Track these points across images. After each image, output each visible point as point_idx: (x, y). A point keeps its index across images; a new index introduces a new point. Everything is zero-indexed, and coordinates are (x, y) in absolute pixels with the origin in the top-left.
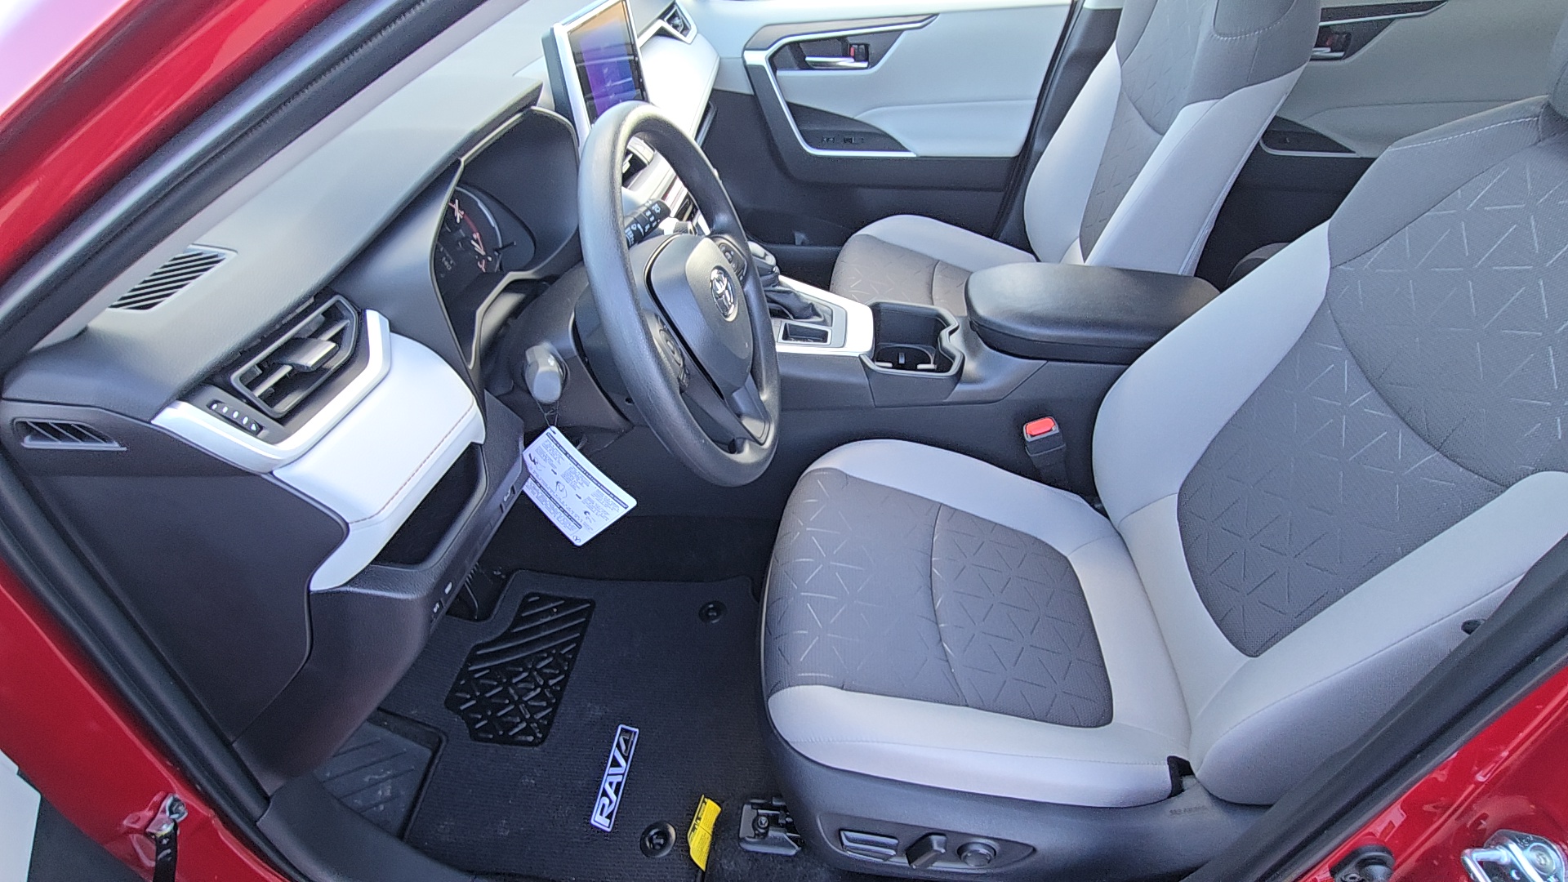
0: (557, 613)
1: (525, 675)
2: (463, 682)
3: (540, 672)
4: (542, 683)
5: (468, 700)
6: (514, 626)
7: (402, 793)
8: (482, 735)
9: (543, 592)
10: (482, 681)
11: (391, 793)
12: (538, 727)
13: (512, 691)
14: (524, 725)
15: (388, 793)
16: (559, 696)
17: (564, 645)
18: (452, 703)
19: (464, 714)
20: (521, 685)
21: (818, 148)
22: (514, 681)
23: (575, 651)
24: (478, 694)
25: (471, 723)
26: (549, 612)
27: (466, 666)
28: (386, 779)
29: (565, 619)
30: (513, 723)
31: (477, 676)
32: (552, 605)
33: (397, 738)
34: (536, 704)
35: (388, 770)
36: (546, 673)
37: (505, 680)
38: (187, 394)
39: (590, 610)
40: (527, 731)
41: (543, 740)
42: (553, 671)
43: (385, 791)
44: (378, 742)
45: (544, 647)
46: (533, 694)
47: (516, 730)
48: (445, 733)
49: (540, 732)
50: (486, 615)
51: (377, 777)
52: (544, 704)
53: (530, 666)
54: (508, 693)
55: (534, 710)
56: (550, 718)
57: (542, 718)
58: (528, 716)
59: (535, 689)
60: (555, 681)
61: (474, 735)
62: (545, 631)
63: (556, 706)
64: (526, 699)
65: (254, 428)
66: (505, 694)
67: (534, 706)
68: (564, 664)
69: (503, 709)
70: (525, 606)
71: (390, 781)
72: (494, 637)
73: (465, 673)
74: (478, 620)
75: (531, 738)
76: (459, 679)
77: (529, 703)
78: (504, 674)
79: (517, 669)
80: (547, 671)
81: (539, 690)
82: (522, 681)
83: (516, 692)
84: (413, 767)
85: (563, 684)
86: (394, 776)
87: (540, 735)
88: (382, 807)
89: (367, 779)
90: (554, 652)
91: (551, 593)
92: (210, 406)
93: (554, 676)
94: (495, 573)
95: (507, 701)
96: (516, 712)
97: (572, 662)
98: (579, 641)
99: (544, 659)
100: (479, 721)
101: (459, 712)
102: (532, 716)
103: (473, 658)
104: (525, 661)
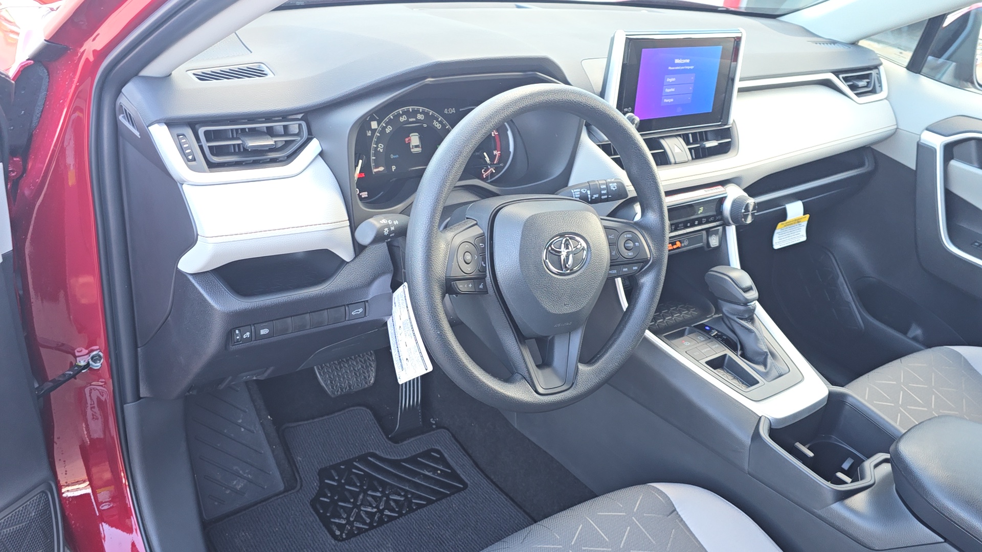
0: (438, 475)
1: (379, 494)
2: (342, 467)
3: (387, 502)
4: (381, 508)
5: (334, 480)
6: (405, 461)
7: (246, 495)
8: (318, 506)
9: (446, 455)
10: (353, 476)
11: (241, 488)
12: (349, 531)
13: (361, 497)
14: (344, 522)
15: (239, 487)
16: (381, 522)
17: (420, 498)
18: (324, 473)
19: (322, 485)
20: (370, 499)
21: (959, 248)
22: (369, 492)
23: (420, 506)
24: (343, 481)
25: (321, 493)
26: (435, 470)
27: (354, 459)
28: (245, 478)
29: (437, 482)
30: (341, 515)
31: (354, 470)
32: (441, 467)
33: (272, 462)
34: (364, 516)
35: (251, 475)
36: (390, 504)
37: (365, 487)
38: (171, 124)
39: (459, 490)
40: (341, 527)
41: (344, 540)
42: (395, 507)
43: (239, 485)
44: (261, 453)
45: (407, 488)
46: (369, 509)
47: (337, 521)
48: (301, 486)
49: (346, 534)
50: (396, 440)
51: (241, 472)
52: (368, 521)
53: (387, 492)
54: (358, 496)
55: (359, 518)
56: (361, 531)
57: (357, 527)
58: (352, 519)
59: (373, 508)
60: (389, 513)
61: (314, 503)
62: (418, 479)
63: (372, 527)
64: (362, 508)
65: (190, 157)
66: (355, 495)
67: (362, 517)
68: (407, 507)
69: (345, 502)
70: (427, 454)
71: (245, 481)
72: (388, 457)
73: (349, 464)
74: (390, 439)
75: (338, 533)
76: (342, 463)
77: (361, 512)
78: (370, 483)
79: (378, 487)
80: (392, 504)
81: (375, 510)
82: (373, 496)
83: (362, 500)
84: (266, 487)
85: (391, 519)
86: (250, 481)
87: (344, 536)
88: (228, 492)
89: (235, 468)
90: (409, 496)
91: (449, 459)
92: (178, 136)
93: (392, 510)
94: (431, 419)
95: (352, 500)
96: (348, 511)
97: (411, 510)
98: (430, 502)
99: (399, 495)
100: (326, 497)
101: (321, 481)
102: (353, 521)
103: (363, 459)
104: (388, 487)
